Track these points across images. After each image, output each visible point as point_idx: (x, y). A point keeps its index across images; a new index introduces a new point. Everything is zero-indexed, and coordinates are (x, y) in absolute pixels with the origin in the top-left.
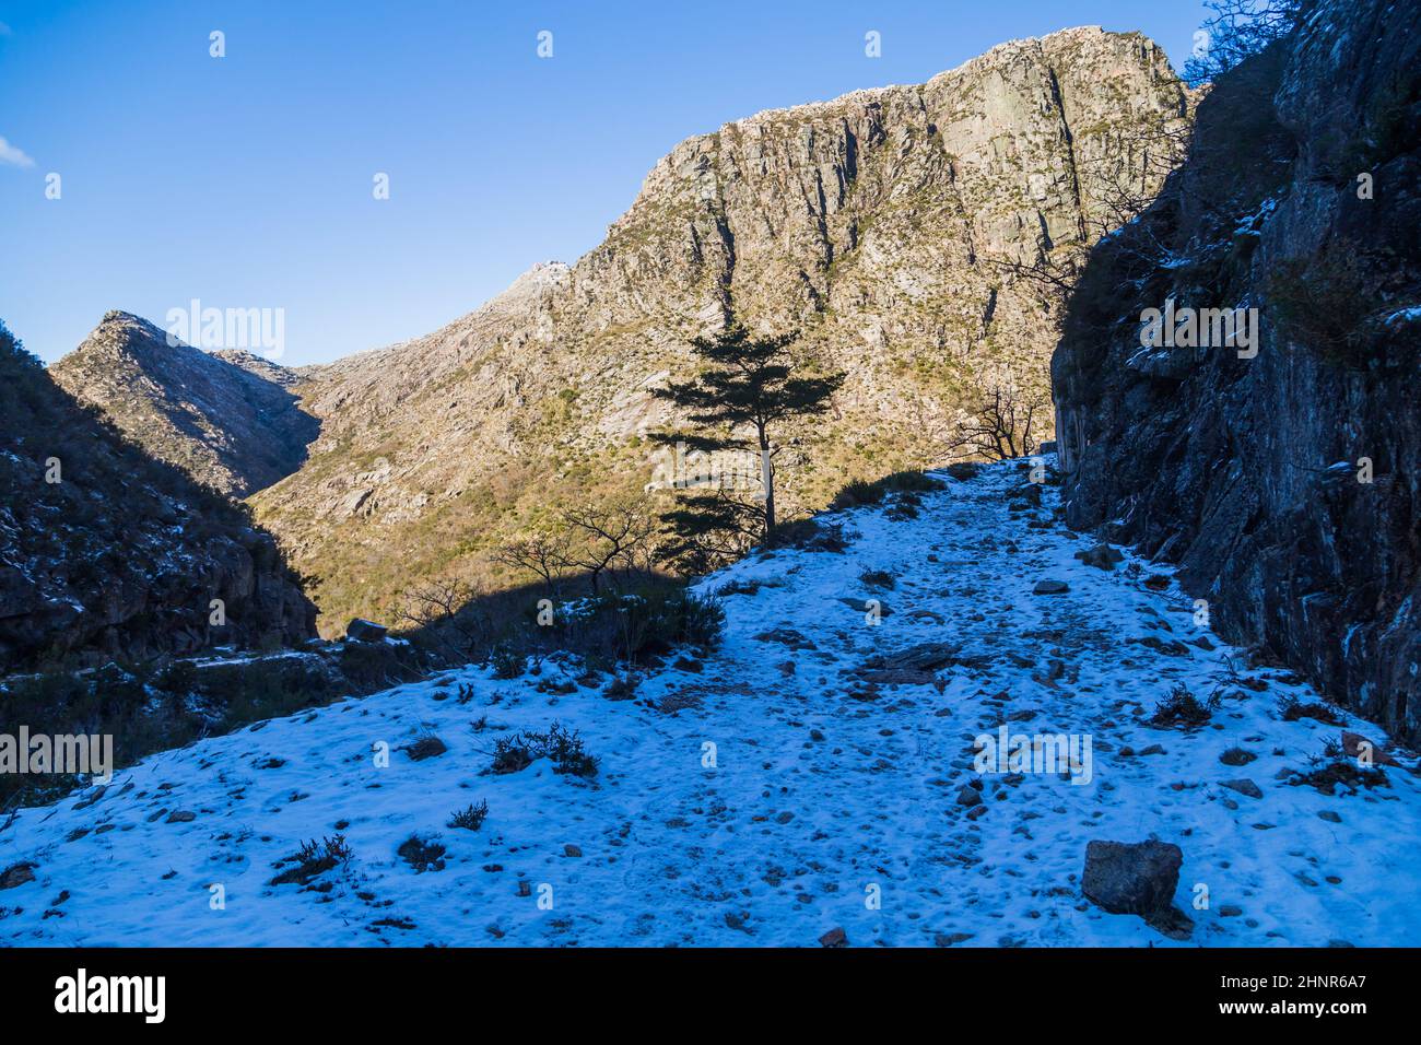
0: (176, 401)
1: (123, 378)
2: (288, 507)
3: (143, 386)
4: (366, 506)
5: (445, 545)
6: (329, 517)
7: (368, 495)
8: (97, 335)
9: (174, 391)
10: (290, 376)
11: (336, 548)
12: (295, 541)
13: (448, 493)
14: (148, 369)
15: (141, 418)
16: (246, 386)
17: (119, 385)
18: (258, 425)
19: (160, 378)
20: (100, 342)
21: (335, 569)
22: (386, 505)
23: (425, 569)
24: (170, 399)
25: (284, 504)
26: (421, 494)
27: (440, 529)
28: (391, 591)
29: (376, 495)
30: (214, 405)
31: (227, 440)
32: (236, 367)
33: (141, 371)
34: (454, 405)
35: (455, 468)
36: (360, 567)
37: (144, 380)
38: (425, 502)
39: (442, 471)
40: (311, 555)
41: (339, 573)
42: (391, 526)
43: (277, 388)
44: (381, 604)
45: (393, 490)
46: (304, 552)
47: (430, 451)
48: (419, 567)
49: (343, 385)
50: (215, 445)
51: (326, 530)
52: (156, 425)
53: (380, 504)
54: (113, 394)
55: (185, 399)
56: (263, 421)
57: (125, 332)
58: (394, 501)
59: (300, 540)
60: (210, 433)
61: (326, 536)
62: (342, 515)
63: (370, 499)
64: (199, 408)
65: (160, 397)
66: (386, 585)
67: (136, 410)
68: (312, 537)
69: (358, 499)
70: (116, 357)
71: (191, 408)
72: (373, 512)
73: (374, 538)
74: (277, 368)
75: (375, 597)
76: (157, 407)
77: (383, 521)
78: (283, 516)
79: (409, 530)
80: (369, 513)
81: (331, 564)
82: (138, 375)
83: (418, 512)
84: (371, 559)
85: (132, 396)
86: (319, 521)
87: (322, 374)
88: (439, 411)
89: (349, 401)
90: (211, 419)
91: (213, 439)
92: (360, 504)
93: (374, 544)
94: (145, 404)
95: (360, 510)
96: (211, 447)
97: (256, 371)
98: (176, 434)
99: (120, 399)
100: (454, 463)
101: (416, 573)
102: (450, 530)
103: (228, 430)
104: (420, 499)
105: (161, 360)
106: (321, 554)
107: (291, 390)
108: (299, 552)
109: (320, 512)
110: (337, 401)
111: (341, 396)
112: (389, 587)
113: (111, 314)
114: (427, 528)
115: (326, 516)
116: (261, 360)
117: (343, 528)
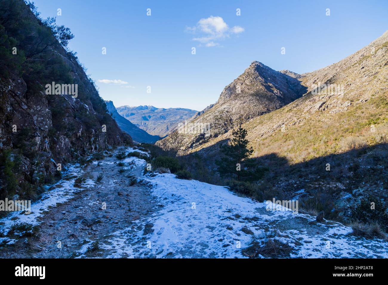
0: (267, 83)
1: (254, 77)
2: (295, 109)
3: (259, 79)
4: (323, 107)
5: (360, 121)
6: (309, 112)
7: (324, 103)
8: (249, 67)
9: (267, 80)
10: (300, 76)
11: (311, 122)
12: (296, 119)
13: (360, 101)
14: (260, 75)
15: (258, 88)
16: (287, 79)
17: (253, 79)
18: (289, 90)
19: (263, 77)
20: (250, 69)
21: (310, 130)
22: (332, 106)
23: (351, 130)
24: (266, 82)
25: (294, 108)
26: (347, 102)
27: (357, 115)
28: (334, 139)
29: (327, 103)
30: (277, 84)
31: (280, 93)
32: (284, 74)
33: (259, 75)
34: (363, 68)
35: (364, 91)
36: (320, 129)
37: (259, 77)
38: (349, 104)
39: (358, 92)
40: (301, 124)
41: (311, 131)
42: (333, 114)
43: (295, 79)
44: (329, 144)
45: (335, 101)
46: (299, 123)
47: (351, 86)
48: (348, 130)
49: (316, 76)
50: (276, 94)
51: (308, 116)
52: (261, 89)
53: (329, 106)
54: (251, 82)
55: (269, 82)
56: (291, 89)
57: (256, 65)
58: (335, 105)
59: (298, 119)
60: (275, 91)
61: (307, 118)
62: (313, 111)
63: (325, 105)
64: (273, 85)
65: (263, 82)
66: (331, 136)
67: (257, 85)
68: (302, 118)
69: (320, 105)
70: (253, 72)
71: (271, 85)
72: (326, 109)
73: (326, 118)
74: (296, 74)
75: (326, 140)
76: (262, 84)
77: (330, 112)
78: (293, 111)
79: (341, 115)
80: (324, 110)
81: (309, 128)
82: (258, 76)
83: (346, 109)
84: (325, 126)
85: (256, 82)
86: (305, 113)
87: (310, 75)
88: (355, 72)
89: (318, 81)
90: (276, 87)
91: (276, 93)
92: (321, 107)
93: (326, 121)
94: (259, 84)
95: (321, 109)
96: (276, 95)
97: (290, 75)
98: (266, 91)
99: (253, 83)
100: (363, 89)
101: (345, 132)
102: (363, 115)
103: (280, 91)
104: (347, 103)
105: (264, 72)
106: (305, 124)
107: (299, 80)
108: (297, 123)
109: (306, 110)
110: (314, 81)
111: (315, 80)
112: (332, 137)
113: (253, 62)
114: (350, 114)
115: (307, 111)
116: (291, 72)
117: (314, 115)
